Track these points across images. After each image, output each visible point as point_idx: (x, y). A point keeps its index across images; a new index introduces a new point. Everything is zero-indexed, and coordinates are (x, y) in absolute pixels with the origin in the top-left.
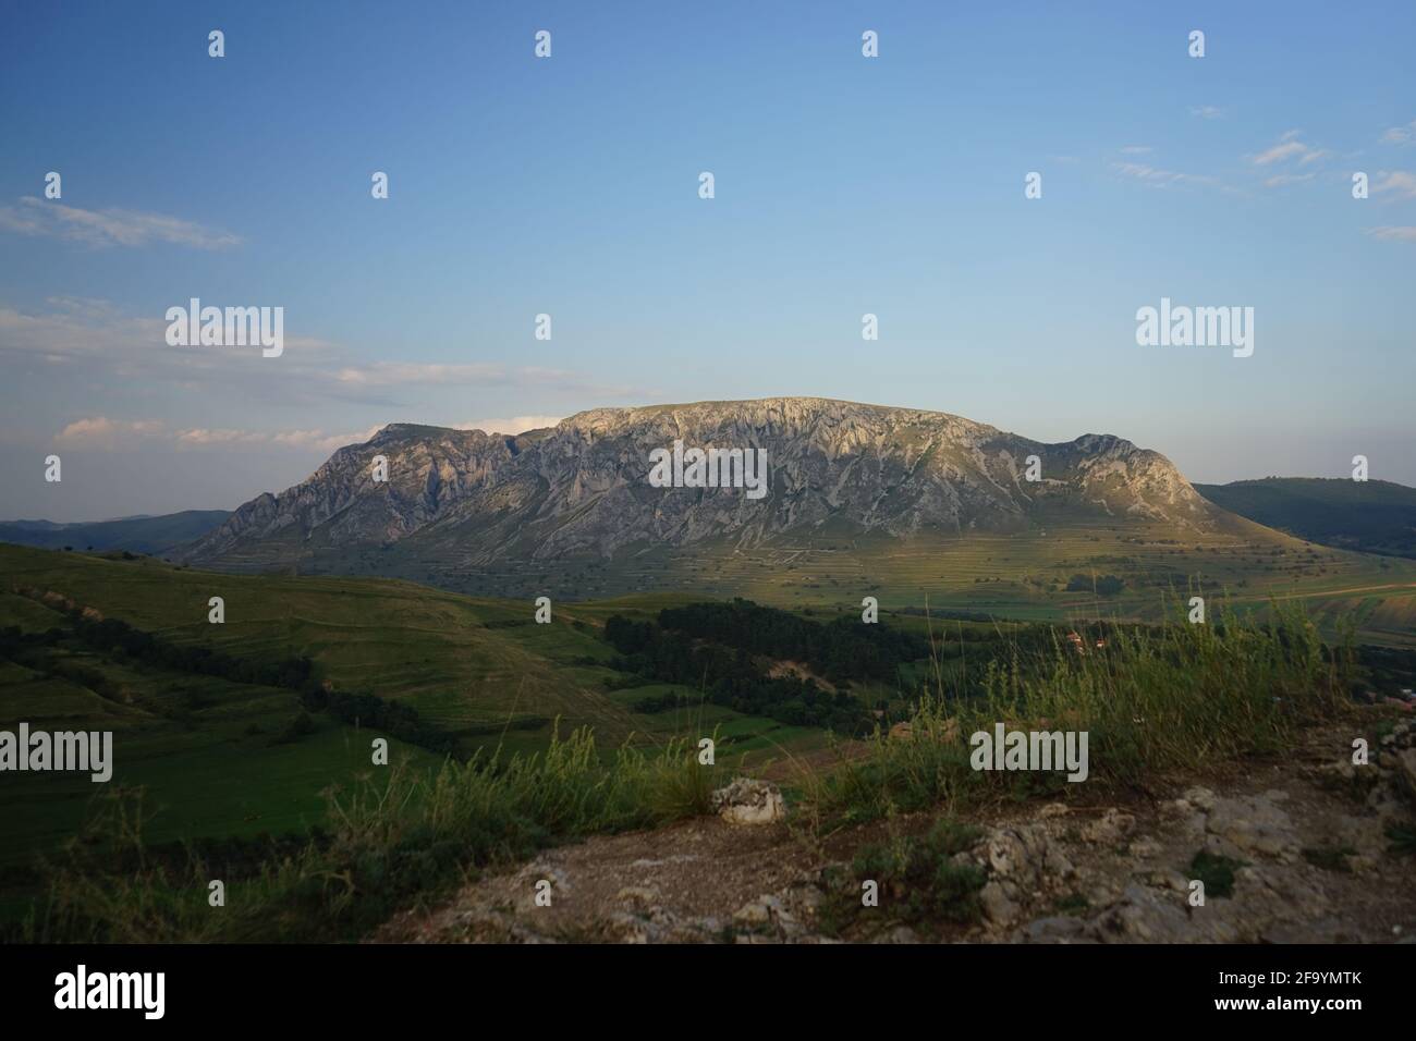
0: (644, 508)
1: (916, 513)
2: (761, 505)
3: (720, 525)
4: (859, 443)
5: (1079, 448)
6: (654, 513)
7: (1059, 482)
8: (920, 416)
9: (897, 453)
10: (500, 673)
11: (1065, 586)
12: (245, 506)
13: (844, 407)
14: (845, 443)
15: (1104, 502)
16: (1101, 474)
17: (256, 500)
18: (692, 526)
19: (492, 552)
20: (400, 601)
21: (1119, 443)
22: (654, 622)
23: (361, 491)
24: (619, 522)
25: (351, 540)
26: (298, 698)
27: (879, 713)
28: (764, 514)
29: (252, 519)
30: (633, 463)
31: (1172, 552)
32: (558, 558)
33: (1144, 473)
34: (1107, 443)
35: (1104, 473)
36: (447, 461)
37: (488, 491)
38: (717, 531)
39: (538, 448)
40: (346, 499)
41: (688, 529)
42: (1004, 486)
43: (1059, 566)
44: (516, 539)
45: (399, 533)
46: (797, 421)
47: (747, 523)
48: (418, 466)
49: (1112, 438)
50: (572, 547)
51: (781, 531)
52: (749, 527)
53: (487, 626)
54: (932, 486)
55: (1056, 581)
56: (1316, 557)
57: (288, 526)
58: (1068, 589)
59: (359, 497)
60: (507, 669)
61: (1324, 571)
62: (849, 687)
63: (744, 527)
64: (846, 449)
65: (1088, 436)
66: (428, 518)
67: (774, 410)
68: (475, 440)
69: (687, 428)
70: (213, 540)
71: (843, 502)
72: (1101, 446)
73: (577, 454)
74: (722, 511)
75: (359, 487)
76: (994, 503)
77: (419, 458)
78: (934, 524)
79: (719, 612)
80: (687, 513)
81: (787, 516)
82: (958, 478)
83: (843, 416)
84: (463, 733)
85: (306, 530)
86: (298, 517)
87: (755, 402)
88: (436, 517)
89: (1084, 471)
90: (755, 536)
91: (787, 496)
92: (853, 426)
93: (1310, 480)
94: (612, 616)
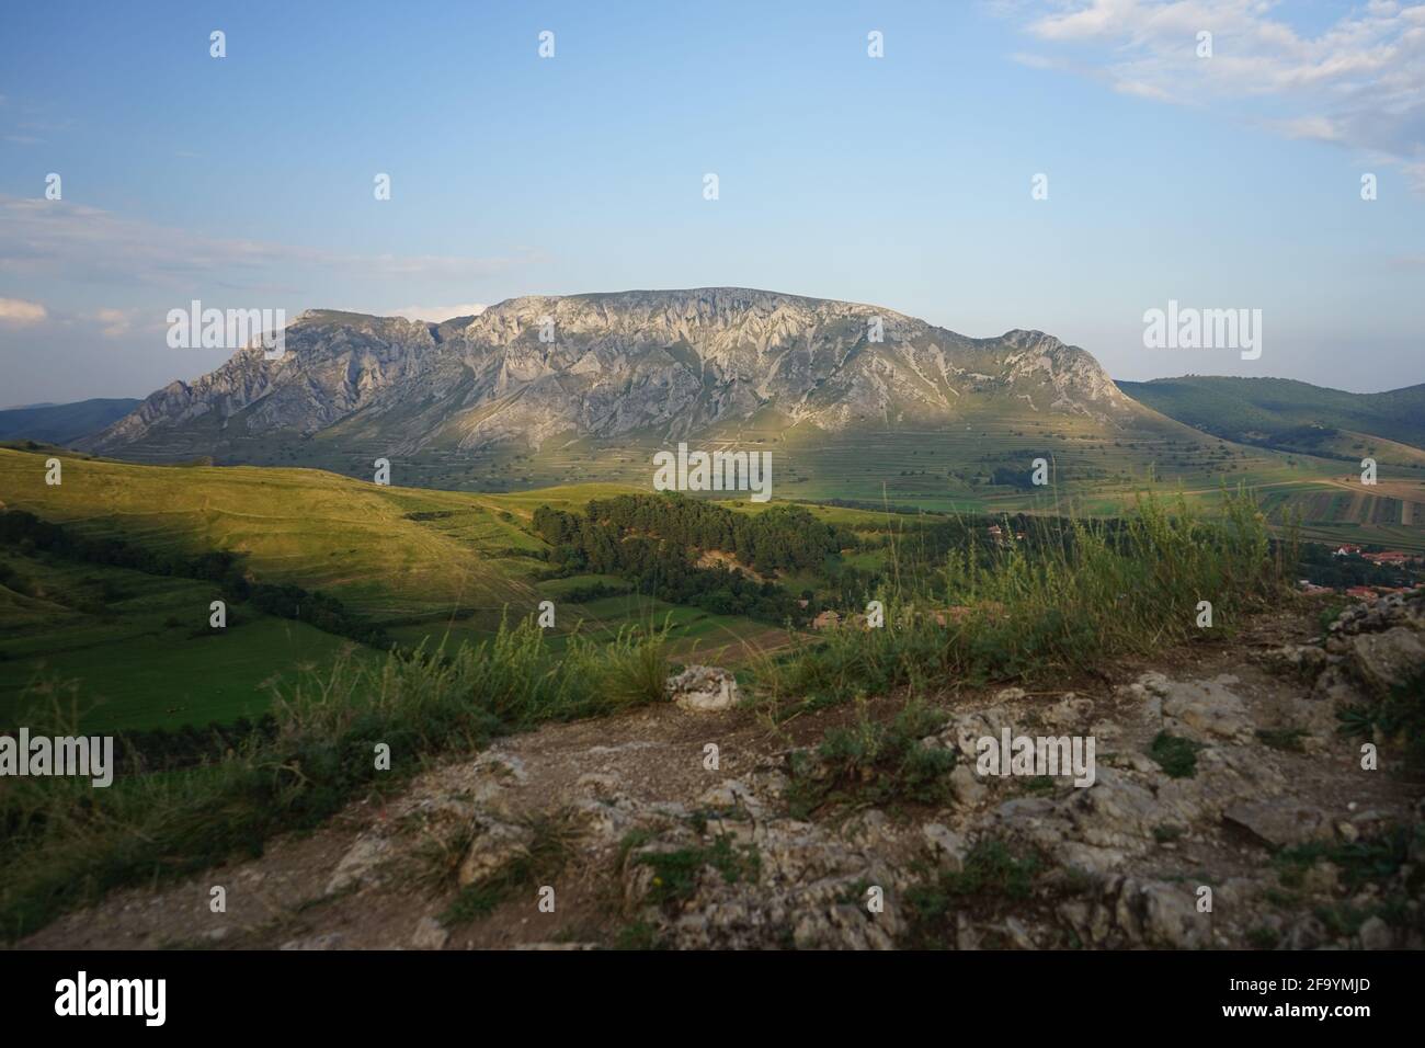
0: (571, 398)
1: (845, 406)
2: (691, 396)
3: (648, 416)
4: (789, 335)
5: (1007, 343)
6: (582, 404)
7: (986, 377)
8: (851, 309)
9: (827, 347)
10: (426, 564)
11: (988, 479)
12: (154, 394)
13: (775, 298)
14: (776, 335)
15: (1029, 397)
16: (1027, 369)
17: (167, 388)
18: (620, 418)
19: (417, 442)
20: (321, 491)
21: (1045, 338)
22: (583, 514)
23: (278, 378)
24: (546, 412)
25: (270, 430)
26: (219, 590)
27: (805, 603)
28: (693, 406)
29: (164, 407)
30: (561, 353)
31: (1092, 448)
32: (484, 449)
33: (1068, 370)
34: (1034, 338)
35: (1030, 369)
36: (368, 348)
37: (411, 380)
38: (646, 423)
39: (463, 336)
40: (263, 387)
41: (616, 421)
42: (931, 380)
43: (983, 460)
44: (441, 430)
45: (320, 422)
46: (727, 311)
47: (676, 414)
48: (338, 354)
49: (1039, 334)
50: (499, 438)
51: (710, 423)
52: (678, 419)
53: (411, 518)
54: (861, 379)
55: (979, 474)
56: (1228, 453)
57: (203, 415)
58: (991, 483)
59: (277, 385)
60: (434, 560)
61: (1234, 467)
62: (776, 577)
63: (672, 420)
64: (776, 341)
65: (1016, 331)
66: (350, 407)
67: (705, 301)
68: (397, 327)
69: (616, 318)
70: (122, 429)
71: (773, 394)
72: (1027, 340)
73: (503, 343)
74: (651, 403)
75: (277, 375)
76: (922, 397)
77: (338, 345)
78: (863, 417)
79: (647, 504)
80: (616, 405)
81: (717, 409)
82: (887, 372)
83: (774, 307)
84: (391, 624)
85: (223, 419)
86: (213, 406)
87: (684, 291)
88: (359, 405)
89: (1011, 366)
90: (684, 428)
91: (717, 387)
92: (783, 318)
93: (1227, 378)
94: (540, 507)
